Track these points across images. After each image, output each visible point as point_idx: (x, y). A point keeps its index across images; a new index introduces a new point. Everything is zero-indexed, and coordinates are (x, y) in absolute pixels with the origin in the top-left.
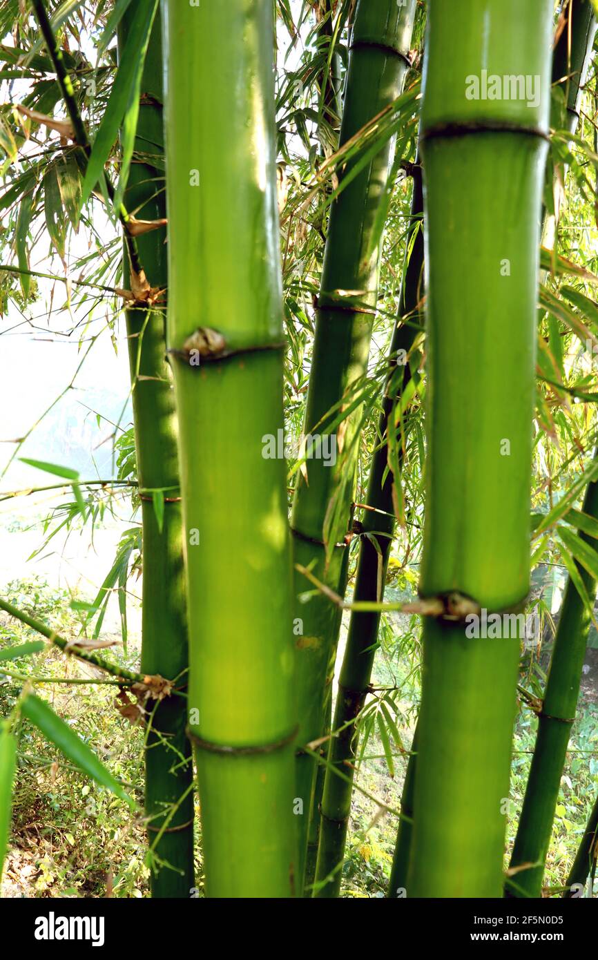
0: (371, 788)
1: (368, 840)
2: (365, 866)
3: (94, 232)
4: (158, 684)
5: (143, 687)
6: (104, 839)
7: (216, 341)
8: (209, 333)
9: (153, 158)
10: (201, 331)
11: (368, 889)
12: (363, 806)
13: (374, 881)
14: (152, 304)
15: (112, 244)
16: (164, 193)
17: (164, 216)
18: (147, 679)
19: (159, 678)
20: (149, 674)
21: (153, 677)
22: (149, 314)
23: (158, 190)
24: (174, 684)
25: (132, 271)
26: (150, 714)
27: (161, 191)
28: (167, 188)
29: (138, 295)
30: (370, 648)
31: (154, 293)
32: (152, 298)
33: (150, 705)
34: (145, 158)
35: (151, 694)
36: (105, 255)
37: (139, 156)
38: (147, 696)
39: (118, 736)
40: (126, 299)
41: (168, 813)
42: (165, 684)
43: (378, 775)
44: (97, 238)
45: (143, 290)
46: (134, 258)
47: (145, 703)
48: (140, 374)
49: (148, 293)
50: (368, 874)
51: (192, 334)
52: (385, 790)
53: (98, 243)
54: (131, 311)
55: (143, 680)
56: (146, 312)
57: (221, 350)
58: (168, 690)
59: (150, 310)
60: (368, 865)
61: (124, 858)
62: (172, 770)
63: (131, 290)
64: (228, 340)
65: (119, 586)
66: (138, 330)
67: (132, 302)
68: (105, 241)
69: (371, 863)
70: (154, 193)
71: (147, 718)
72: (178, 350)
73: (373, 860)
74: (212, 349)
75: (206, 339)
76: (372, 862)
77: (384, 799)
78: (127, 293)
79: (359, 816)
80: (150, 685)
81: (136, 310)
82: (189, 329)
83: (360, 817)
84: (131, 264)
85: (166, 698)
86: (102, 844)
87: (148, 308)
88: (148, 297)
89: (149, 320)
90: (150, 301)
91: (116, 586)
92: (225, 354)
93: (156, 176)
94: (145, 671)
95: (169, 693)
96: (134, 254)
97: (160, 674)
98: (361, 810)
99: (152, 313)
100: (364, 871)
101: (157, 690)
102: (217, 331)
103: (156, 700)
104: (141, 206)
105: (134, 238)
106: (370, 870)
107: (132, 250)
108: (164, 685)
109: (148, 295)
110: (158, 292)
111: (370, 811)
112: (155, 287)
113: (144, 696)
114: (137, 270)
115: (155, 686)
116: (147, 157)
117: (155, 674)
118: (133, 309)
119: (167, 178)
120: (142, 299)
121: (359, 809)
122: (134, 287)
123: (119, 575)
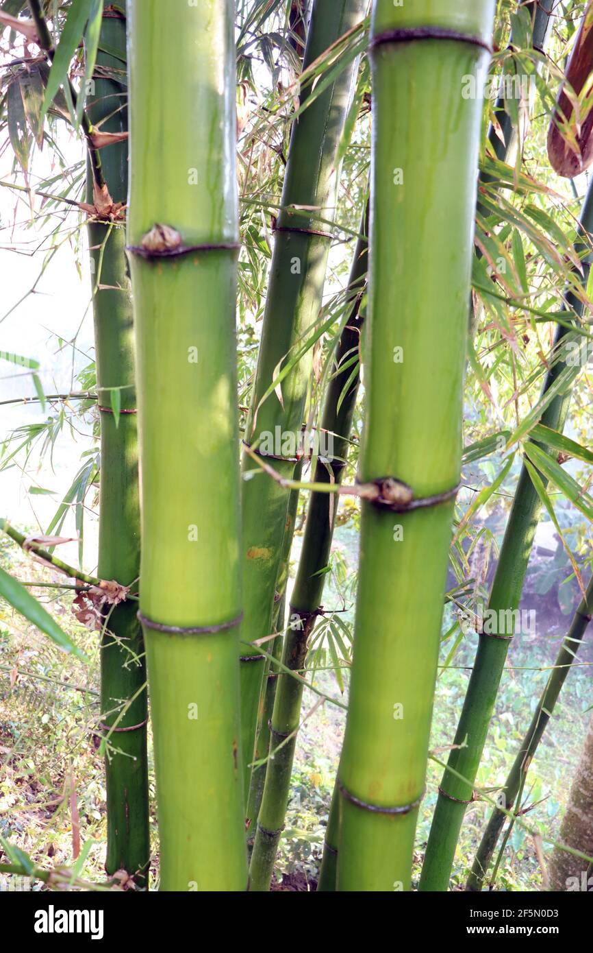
0: (323, 722)
1: (318, 770)
2: (315, 791)
3: (57, 151)
4: (114, 589)
5: (99, 592)
6: (63, 765)
7: (172, 238)
8: (165, 229)
9: (118, 73)
10: (158, 227)
11: (317, 813)
12: (315, 740)
13: (323, 806)
14: (115, 219)
15: (76, 168)
16: (126, 109)
17: (126, 130)
18: (103, 583)
19: (115, 584)
20: (104, 579)
21: (110, 582)
22: (111, 227)
23: (122, 105)
24: (129, 590)
25: (95, 184)
26: (105, 617)
27: (124, 106)
28: (130, 103)
29: (100, 209)
30: (320, 571)
31: (117, 209)
32: (115, 214)
33: (106, 608)
34: (110, 73)
35: (107, 599)
36: (69, 178)
37: (105, 71)
38: (103, 601)
39: (77, 669)
40: (89, 213)
41: (122, 709)
42: (121, 589)
43: (330, 710)
44: (61, 159)
45: (106, 205)
46: (98, 172)
47: (102, 606)
48: (100, 283)
49: (111, 207)
50: (318, 799)
51: (150, 230)
52: (337, 725)
53: (62, 164)
54: (94, 223)
55: (99, 584)
56: (108, 225)
57: (177, 246)
58: (123, 595)
59: (112, 224)
60: (318, 791)
61: (83, 783)
62: (126, 665)
63: (93, 205)
64: (184, 238)
65: (77, 502)
66: (100, 242)
67: (94, 216)
68: (70, 163)
69: (321, 790)
70: (119, 107)
71: (103, 620)
72: (136, 246)
73: (323, 786)
74: (168, 244)
75: (162, 235)
76: (321, 788)
77: (335, 733)
78: (90, 207)
79: (310, 748)
80: (106, 589)
81: (98, 223)
82: (147, 226)
83: (312, 750)
84: (94, 178)
85: (122, 603)
86: (62, 770)
87: (110, 221)
88: (110, 212)
89: (111, 232)
90: (112, 216)
91: (75, 501)
92: (181, 250)
93: (121, 92)
94: (100, 576)
95: (124, 598)
96: (97, 167)
97: (116, 580)
98: (313, 743)
99: (114, 226)
100: (314, 797)
101: (112, 595)
102: (174, 229)
103: (112, 605)
104: (105, 120)
105: (97, 150)
106: (319, 796)
107: (96, 162)
108: (118, 590)
109: (111, 210)
110: (120, 207)
111: (321, 744)
112: (118, 202)
113: (100, 600)
114: (100, 183)
115: (111, 591)
116: (112, 72)
117: (111, 580)
118: (96, 221)
119: (129, 94)
120: (105, 213)
121: (311, 742)
122: (97, 200)
123: (77, 493)
